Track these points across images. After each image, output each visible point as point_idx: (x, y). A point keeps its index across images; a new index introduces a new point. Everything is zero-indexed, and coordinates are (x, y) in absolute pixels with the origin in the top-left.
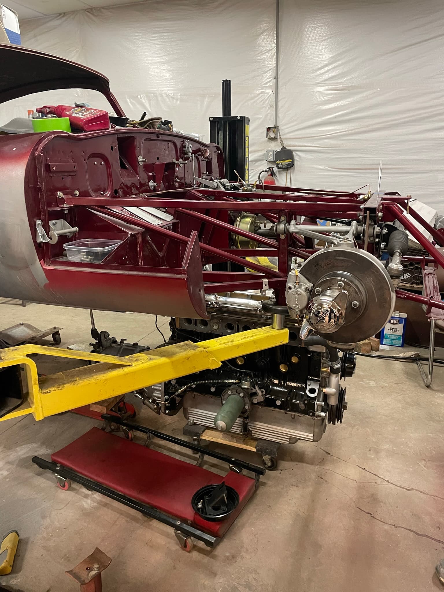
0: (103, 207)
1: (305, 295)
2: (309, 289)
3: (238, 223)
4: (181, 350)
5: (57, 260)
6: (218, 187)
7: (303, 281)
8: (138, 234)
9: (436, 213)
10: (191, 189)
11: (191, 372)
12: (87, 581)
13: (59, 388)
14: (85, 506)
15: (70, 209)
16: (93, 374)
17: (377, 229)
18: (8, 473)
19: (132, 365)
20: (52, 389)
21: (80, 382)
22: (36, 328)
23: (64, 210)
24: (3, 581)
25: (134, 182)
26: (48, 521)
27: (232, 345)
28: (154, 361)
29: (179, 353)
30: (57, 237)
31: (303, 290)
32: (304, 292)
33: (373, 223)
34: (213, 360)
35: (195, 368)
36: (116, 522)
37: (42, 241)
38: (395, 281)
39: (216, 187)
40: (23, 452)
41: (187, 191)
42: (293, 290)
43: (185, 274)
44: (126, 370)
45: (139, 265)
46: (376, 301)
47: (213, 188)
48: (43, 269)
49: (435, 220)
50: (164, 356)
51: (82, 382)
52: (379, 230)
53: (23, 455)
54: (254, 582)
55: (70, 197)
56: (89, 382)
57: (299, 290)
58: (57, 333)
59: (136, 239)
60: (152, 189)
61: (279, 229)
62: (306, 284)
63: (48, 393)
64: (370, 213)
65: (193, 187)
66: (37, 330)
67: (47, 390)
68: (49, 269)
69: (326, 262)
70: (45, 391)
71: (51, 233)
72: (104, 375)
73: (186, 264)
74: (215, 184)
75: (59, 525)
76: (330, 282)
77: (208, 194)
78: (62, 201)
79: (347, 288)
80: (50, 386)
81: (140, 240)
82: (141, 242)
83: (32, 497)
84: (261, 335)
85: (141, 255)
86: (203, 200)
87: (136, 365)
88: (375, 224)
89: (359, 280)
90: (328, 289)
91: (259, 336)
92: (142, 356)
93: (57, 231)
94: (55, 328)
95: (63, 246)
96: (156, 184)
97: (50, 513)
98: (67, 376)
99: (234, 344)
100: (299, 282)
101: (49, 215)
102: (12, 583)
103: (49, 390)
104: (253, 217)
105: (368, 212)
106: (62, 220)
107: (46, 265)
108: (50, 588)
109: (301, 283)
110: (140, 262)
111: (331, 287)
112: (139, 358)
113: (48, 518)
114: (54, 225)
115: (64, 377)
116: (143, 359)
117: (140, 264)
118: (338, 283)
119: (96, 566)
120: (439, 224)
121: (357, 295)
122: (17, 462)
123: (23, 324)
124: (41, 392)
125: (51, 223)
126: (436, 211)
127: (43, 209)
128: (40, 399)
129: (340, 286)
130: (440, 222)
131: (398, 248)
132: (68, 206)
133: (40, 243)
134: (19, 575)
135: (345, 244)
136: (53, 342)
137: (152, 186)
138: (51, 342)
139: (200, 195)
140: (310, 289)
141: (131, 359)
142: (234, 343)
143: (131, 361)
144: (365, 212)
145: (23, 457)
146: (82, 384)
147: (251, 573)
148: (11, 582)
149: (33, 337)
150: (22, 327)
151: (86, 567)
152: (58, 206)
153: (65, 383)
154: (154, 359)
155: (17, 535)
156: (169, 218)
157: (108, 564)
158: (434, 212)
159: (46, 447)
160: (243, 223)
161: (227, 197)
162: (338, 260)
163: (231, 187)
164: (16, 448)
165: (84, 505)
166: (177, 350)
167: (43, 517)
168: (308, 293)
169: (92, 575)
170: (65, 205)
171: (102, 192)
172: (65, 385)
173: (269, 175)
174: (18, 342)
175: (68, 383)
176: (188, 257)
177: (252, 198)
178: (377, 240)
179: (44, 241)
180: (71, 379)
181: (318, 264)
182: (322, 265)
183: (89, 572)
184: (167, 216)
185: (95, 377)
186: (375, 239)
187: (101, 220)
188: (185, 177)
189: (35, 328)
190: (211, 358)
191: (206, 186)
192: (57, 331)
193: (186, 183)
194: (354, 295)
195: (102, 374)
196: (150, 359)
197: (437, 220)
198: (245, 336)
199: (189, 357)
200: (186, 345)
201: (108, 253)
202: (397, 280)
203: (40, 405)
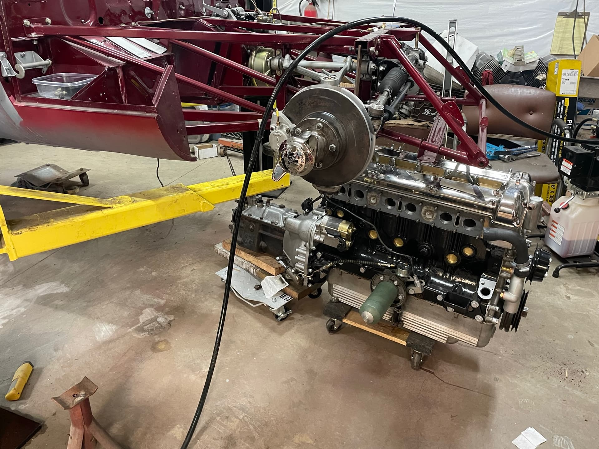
0: (77, 37)
1: (286, 136)
2: (290, 131)
3: (253, 57)
4: (169, 192)
5: (29, 96)
6: (229, 16)
7: (284, 122)
8: (118, 67)
9: (477, 50)
10: (200, 19)
11: (181, 214)
12: (71, 406)
13: (31, 230)
14: (97, 340)
15: (39, 40)
16: (70, 216)
17: (372, 66)
18: (26, 309)
19: (112, 208)
20: (23, 230)
21: (54, 223)
22: (63, 169)
23: (33, 40)
24: (13, 406)
25: (124, 10)
26: (60, 353)
27: (226, 188)
28: (138, 203)
29: (166, 195)
30: (24, 71)
31: (284, 131)
32: (285, 133)
33: (369, 59)
34: (204, 203)
35: (185, 211)
36: (125, 353)
37: (7, 75)
38: (375, 122)
39: (227, 16)
40: (42, 290)
41: (195, 20)
42: (274, 131)
43: (155, 112)
44: (106, 212)
45: (122, 102)
46: (356, 145)
47: (224, 18)
48: (14, 106)
49: (475, 57)
50: (149, 198)
51: (56, 223)
52: (374, 66)
53: (41, 293)
54: (249, 404)
55: (39, 25)
56: (64, 224)
57: (279, 131)
58: (85, 174)
59: (116, 74)
60: (149, 17)
61: (273, 64)
62: (288, 125)
63: (19, 234)
64: (361, 48)
65: (203, 16)
66: (64, 172)
67: (18, 232)
68: (19, 105)
69: (310, 101)
70: (15, 232)
71: (17, 66)
72: (81, 217)
73: (157, 101)
74: (226, 13)
75: (70, 357)
76: (310, 122)
77: (217, 24)
78: (30, 30)
79: (326, 130)
80: (21, 228)
81: (121, 75)
82: (122, 77)
83: (47, 331)
84: (259, 178)
85: (124, 91)
86: (212, 31)
87: (117, 208)
88: (371, 60)
89: (341, 122)
90: (307, 130)
91: (257, 179)
92: (126, 198)
93: (24, 64)
94: (82, 169)
95: (32, 81)
96: (152, 11)
97: (63, 346)
98: (41, 217)
99: (228, 188)
100: (280, 123)
101: (14, 47)
102: (21, 408)
103: (20, 231)
104: (269, 51)
105: (360, 46)
106: (32, 51)
107: (16, 101)
108: (56, 412)
109: (282, 124)
110: (124, 99)
111: (311, 128)
112: (122, 200)
113: (60, 350)
114: (23, 57)
115: (39, 219)
116: (126, 201)
117: (124, 101)
118: (318, 124)
119: (83, 393)
120: (480, 61)
121: (334, 138)
122: (34, 300)
123: (49, 165)
124: (12, 233)
125: (18, 55)
126: (477, 47)
127: (6, 39)
128: (11, 240)
129: (319, 127)
130: (481, 59)
131: (388, 87)
132: (36, 36)
133: (7, 78)
134: (28, 401)
135: (328, 82)
136: (82, 184)
137: (148, 14)
138: (79, 184)
139: (209, 25)
140: (292, 130)
141: (113, 201)
142: (228, 186)
143: (112, 203)
144: (357, 47)
145: (41, 295)
146: (56, 226)
147: (247, 397)
148: (19, 407)
149: (58, 179)
150: (48, 168)
151: (73, 394)
152: (26, 37)
153: (38, 225)
154: (138, 201)
155: (30, 365)
156: (160, 50)
157: (94, 391)
158: (475, 48)
159: (65, 286)
160: (259, 58)
161: (238, 28)
162: (321, 99)
163: (246, 17)
164: (35, 286)
165: (96, 338)
166: (165, 192)
167: (56, 350)
168: (289, 135)
169: (77, 401)
170: (33, 35)
171: (83, 20)
172: (37, 227)
173: (310, 4)
174: (43, 183)
175: (41, 224)
176: (159, 93)
177: (267, 29)
178: (374, 78)
179: (9, 75)
180: (45, 220)
181: (302, 103)
182: (306, 104)
183: (75, 398)
184: (160, 48)
185: (71, 219)
186: (371, 77)
187: (76, 52)
188: (194, 4)
189: (61, 169)
190: (202, 202)
191: (217, 15)
192: (85, 172)
193: (194, 12)
194: (332, 139)
195: (78, 215)
196: (133, 202)
197: (478, 57)
198: (241, 179)
199: (177, 200)
200: (176, 188)
201: (79, 88)
202: (377, 121)
203: (12, 246)
